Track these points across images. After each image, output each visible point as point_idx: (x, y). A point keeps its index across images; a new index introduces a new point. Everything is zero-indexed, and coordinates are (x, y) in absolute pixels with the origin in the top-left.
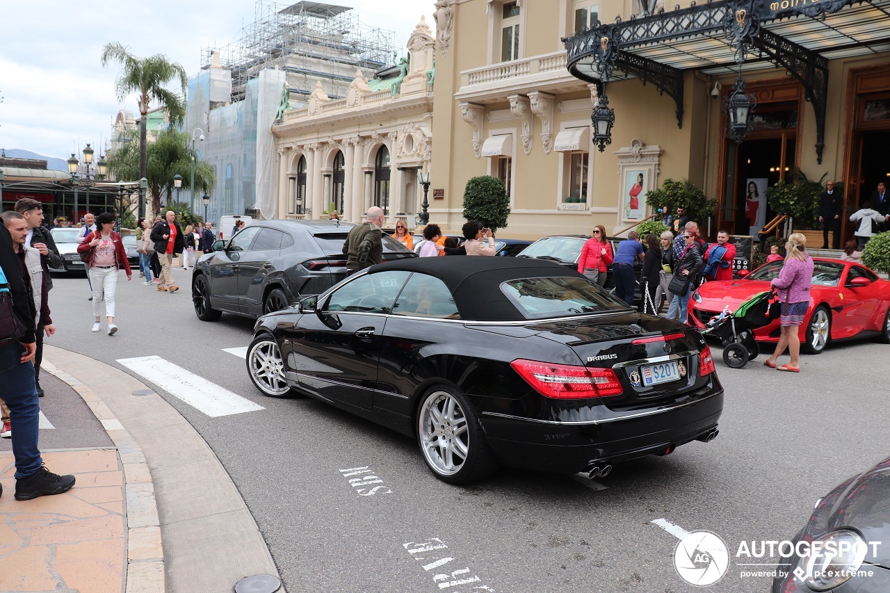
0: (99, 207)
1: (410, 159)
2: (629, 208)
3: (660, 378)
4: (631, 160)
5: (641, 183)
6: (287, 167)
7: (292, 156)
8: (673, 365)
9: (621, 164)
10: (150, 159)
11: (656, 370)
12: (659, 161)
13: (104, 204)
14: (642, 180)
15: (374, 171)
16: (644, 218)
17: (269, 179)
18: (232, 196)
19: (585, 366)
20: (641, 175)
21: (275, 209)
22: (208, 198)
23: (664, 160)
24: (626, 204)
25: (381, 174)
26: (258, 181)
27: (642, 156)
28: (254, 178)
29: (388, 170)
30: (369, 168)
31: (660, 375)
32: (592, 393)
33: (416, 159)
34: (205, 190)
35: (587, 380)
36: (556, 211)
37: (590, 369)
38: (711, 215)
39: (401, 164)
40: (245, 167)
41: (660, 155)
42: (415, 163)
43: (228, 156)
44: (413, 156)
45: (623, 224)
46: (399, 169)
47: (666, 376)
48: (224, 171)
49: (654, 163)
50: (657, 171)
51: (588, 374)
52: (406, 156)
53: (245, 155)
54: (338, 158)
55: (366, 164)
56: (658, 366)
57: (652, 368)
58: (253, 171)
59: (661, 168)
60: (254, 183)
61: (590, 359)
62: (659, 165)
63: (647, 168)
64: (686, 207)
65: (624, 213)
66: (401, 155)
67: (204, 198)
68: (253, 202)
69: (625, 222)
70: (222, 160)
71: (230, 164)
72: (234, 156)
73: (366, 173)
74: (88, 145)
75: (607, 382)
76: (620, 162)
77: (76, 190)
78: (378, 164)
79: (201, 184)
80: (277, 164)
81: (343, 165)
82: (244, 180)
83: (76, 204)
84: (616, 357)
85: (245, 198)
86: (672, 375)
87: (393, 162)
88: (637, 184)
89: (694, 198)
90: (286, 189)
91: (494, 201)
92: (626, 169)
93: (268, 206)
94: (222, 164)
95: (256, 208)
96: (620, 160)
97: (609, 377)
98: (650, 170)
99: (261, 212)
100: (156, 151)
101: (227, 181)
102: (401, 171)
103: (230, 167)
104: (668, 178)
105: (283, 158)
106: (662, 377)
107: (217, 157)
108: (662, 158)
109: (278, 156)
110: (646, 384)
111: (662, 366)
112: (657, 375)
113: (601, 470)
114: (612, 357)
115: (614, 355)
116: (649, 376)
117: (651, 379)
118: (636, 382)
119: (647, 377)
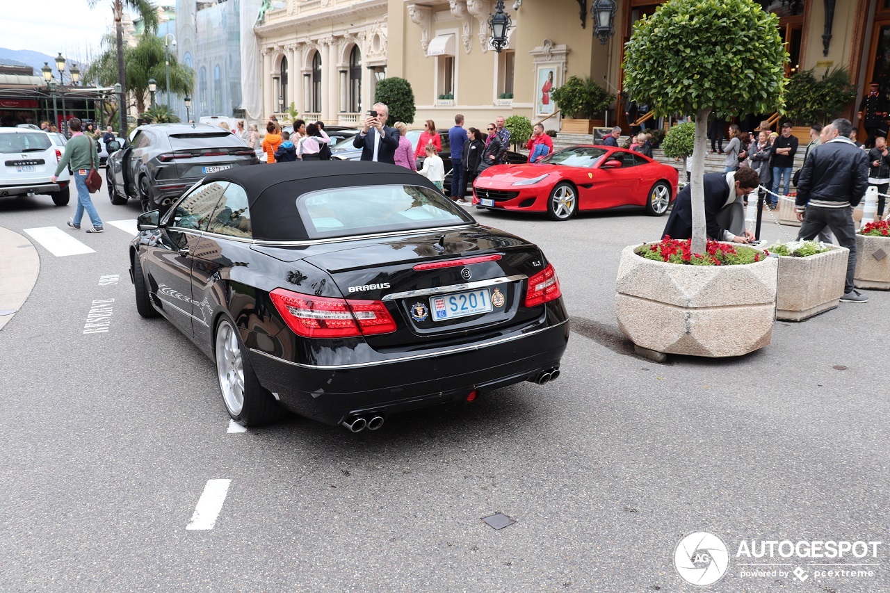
0: (81, 112)
1: (377, 59)
2: (541, 103)
3: (459, 310)
4: (543, 58)
5: (551, 80)
6: (270, 68)
7: (275, 56)
8: (482, 294)
9: (536, 63)
10: (129, 64)
11: (453, 301)
12: (567, 59)
13: (86, 108)
14: (552, 77)
15: (348, 70)
16: (553, 112)
17: (254, 79)
18: (221, 96)
19: (345, 298)
20: (551, 72)
21: (261, 108)
22: (189, 100)
23: (570, 57)
24: (540, 100)
25: (354, 73)
26: (243, 81)
27: (552, 55)
28: (240, 79)
29: (359, 69)
30: (343, 67)
31: (460, 307)
32: (354, 331)
33: (382, 58)
34: (186, 93)
35: (348, 316)
36: (491, 107)
37: (350, 302)
38: (608, 109)
39: (370, 63)
40: (231, 68)
41: (567, 54)
42: (382, 61)
43: (216, 58)
44: (380, 55)
45: (537, 119)
46: (368, 68)
47: (470, 308)
48: (213, 72)
49: (562, 61)
50: (565, 69)
51: (349, 308)
52: (374, 55)
53: (230, 56)
54: (316, 58)
55: (341, 63)
56: (457, 296)
57: (447, 299)
58: (239, 72)
59: (568, 66)
60: (240, 84)
61: (352, 290)
62: (567, 63)
63: (555, 66)
64: (585, 102)
65: (537, 108)
66: (370, 54)
67: (186, 100)
68: (240, 102)
69: (539, 117)
70: (210, 62)
71: (218, 65)
72: (220, 56)
73: (341, 72)
74: (60, 54)
75: (374, 317)
76: (535, 61)
77: (54, 97)
78: (352, 63)
79: (181, 86)
80: (261, 64)
81: (321, 64)
82: (231, 81)
83: (55, 109)
84: (389, 286)
85: (233, 98)
86: (480, 305)
87: (363, 62)
88: (548, 81)
89: (592, 94)
90: (270, 88)
91: (399, 100)
92: (539, 68)
93: (254, 106)
94: (210, 65)
95: (243, 108)
96: (535, 59)
97: (376, 311)
98: (558, 68)
99: (248, 112)
100: (136, 56)
101: (216, 82)
102: (370, 70)
103: (217, 69)
104: (573, 75)
105: (266, 58)
106: (462, 309)
107: (205, 59)
108: (569, 57)
109: (261, 57)
110: (435, 318)
111: (463, 296)
112: (454, 307)
113: (368, 422)
114: (382, 287)
115: (385, 284)
116: (441, 309)
117: (444, 312)
118: (421, 316)
119: (438, 310)
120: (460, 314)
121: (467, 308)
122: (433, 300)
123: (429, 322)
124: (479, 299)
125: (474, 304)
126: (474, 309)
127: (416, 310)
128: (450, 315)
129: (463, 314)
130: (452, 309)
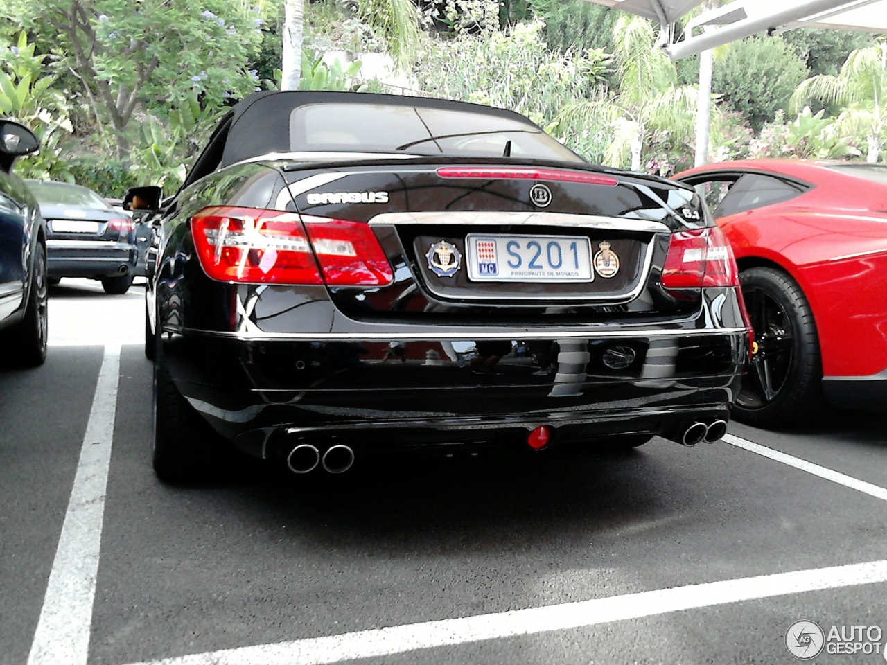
3: (524, 268)
8: (573, 246)
11: (513, 248)
31: (525, 263)
35: (302, 245)
47: (547, 268)
56: (523, 243)
57: (501, 241)
61: (314, 199)
75: (351, 254)
84: (385, 199)
86: (568, 268)
97: (356, 242)
106: (531, 265)
110: (474, 274)
111: (536, 244)
112: (515, 261)
113: (322, 453)
114: (372, 200)
115: (379, 195)
116: (487, 261)
117: (494, 268)
118: (445, 268)
119: (481, 261)
120: (524, 275)
121: (541, 267)
122: (473, 240)
123: (461, 278)
124: (568, 255)
125: (555, 261)
126: (555, 271)
127: (437, 254)
128: (504, 274)
129: (531, 276)
130: (509, 262)
